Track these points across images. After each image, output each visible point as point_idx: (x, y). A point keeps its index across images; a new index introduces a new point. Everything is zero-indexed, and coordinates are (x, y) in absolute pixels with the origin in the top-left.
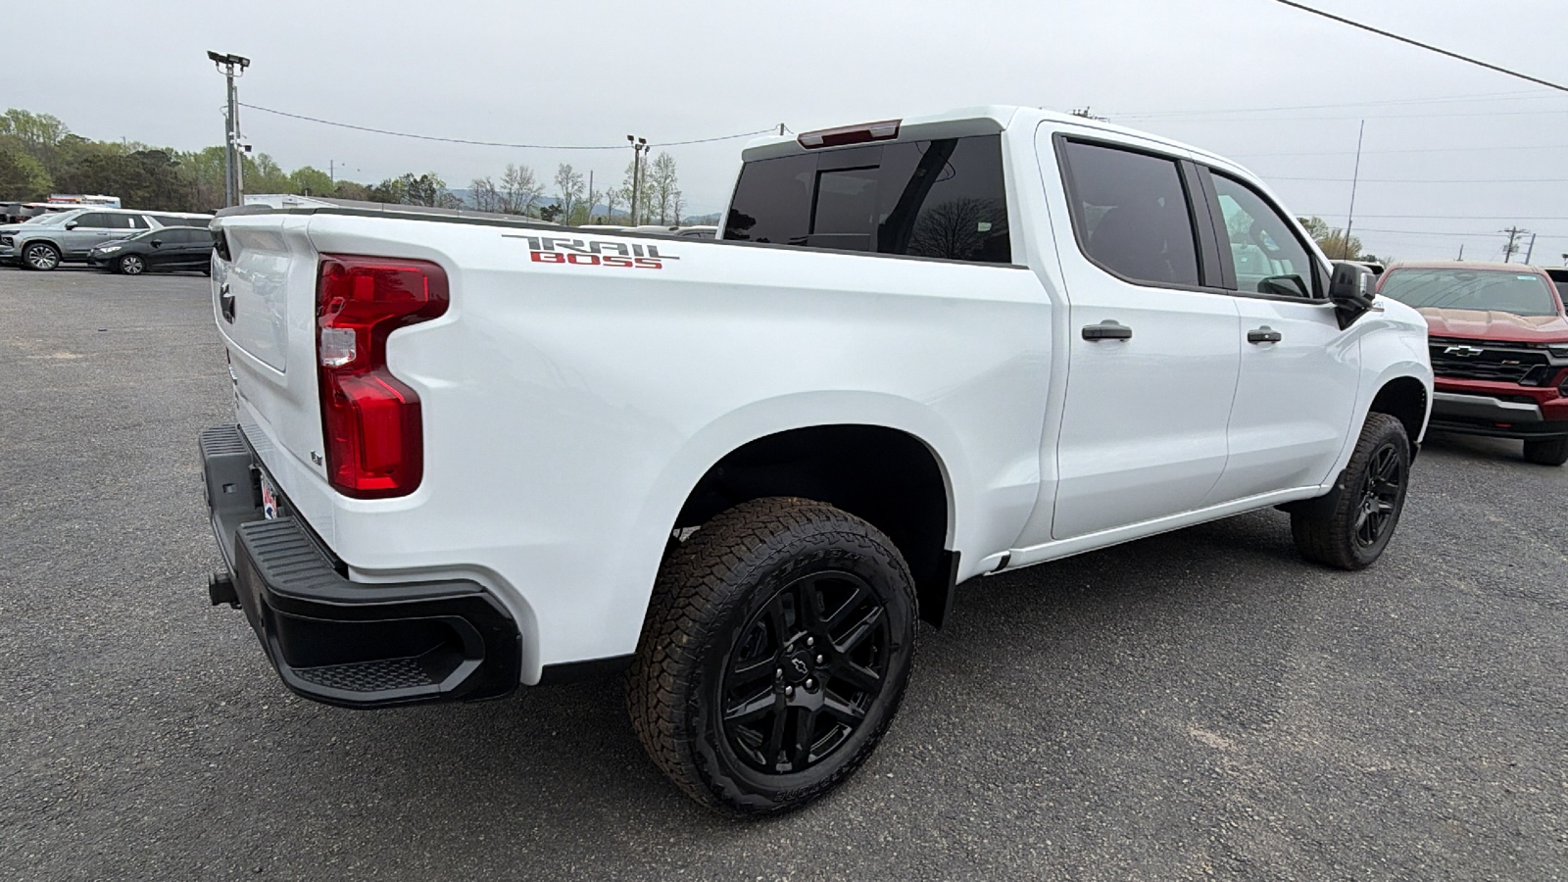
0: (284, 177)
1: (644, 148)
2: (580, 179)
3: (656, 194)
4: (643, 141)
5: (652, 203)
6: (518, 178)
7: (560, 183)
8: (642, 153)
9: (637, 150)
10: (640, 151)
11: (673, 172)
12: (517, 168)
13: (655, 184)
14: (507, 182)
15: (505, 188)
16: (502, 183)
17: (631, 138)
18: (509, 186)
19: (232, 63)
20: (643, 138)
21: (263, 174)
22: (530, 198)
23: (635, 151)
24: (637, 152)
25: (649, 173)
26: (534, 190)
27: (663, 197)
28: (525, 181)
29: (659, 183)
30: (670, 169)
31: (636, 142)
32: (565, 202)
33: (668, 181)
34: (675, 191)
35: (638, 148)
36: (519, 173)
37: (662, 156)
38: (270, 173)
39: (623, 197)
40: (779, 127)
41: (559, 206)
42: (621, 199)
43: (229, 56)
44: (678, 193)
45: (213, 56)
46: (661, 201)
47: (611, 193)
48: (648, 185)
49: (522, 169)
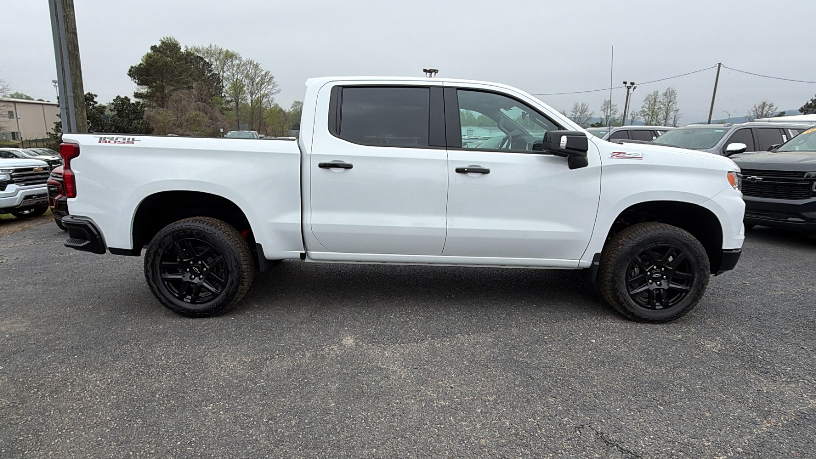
0: (475, 118)
1: (632, 88)
2: (615, 107)
3: (662, 112)
4: (632, 84)
5: (659, 117)
6: (580, 110)
7: (604, 110)
8: (631, 90)
9: (629, 89)
10: (630, 90)
11: (675, 98)
12: (580, 104)
13: (662, 106)
14: (574, 112)
15: (572, 115)
16: (571, 113)
17: (625, 83)
18: (574, 114)
19: (432, 72)
20: (633, 82)
21: (466, 118)
22: (586, 119)
23: (627, 89)
24: (628, 91)
25: (658, 100)
26: (588, 115)
27: (667, 113)
28: (584, 111)
29: (664, 105)
30: (673, 96)
31: (628, 84)
32: (605, 120)
33: (670, 104)
34: (675, 109)
35: (629, 88)
36: (581, 107)
37: (668, 89)
38: (469, 117)
39: (641, 115)
40: (717, 65)
41: (601, 123)
42: (639, 116)
43: (430, 70)
44: (677, 111)
45: (425, 71)
46: (665, 116)
47: (633, 113)
48: (657, 107)
49: (582, 105)
